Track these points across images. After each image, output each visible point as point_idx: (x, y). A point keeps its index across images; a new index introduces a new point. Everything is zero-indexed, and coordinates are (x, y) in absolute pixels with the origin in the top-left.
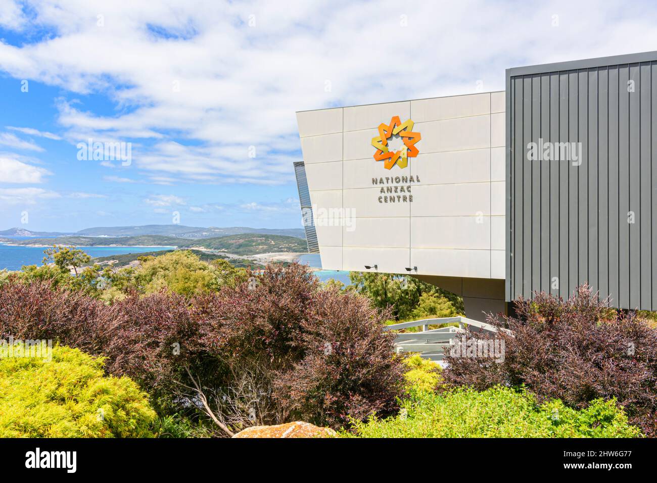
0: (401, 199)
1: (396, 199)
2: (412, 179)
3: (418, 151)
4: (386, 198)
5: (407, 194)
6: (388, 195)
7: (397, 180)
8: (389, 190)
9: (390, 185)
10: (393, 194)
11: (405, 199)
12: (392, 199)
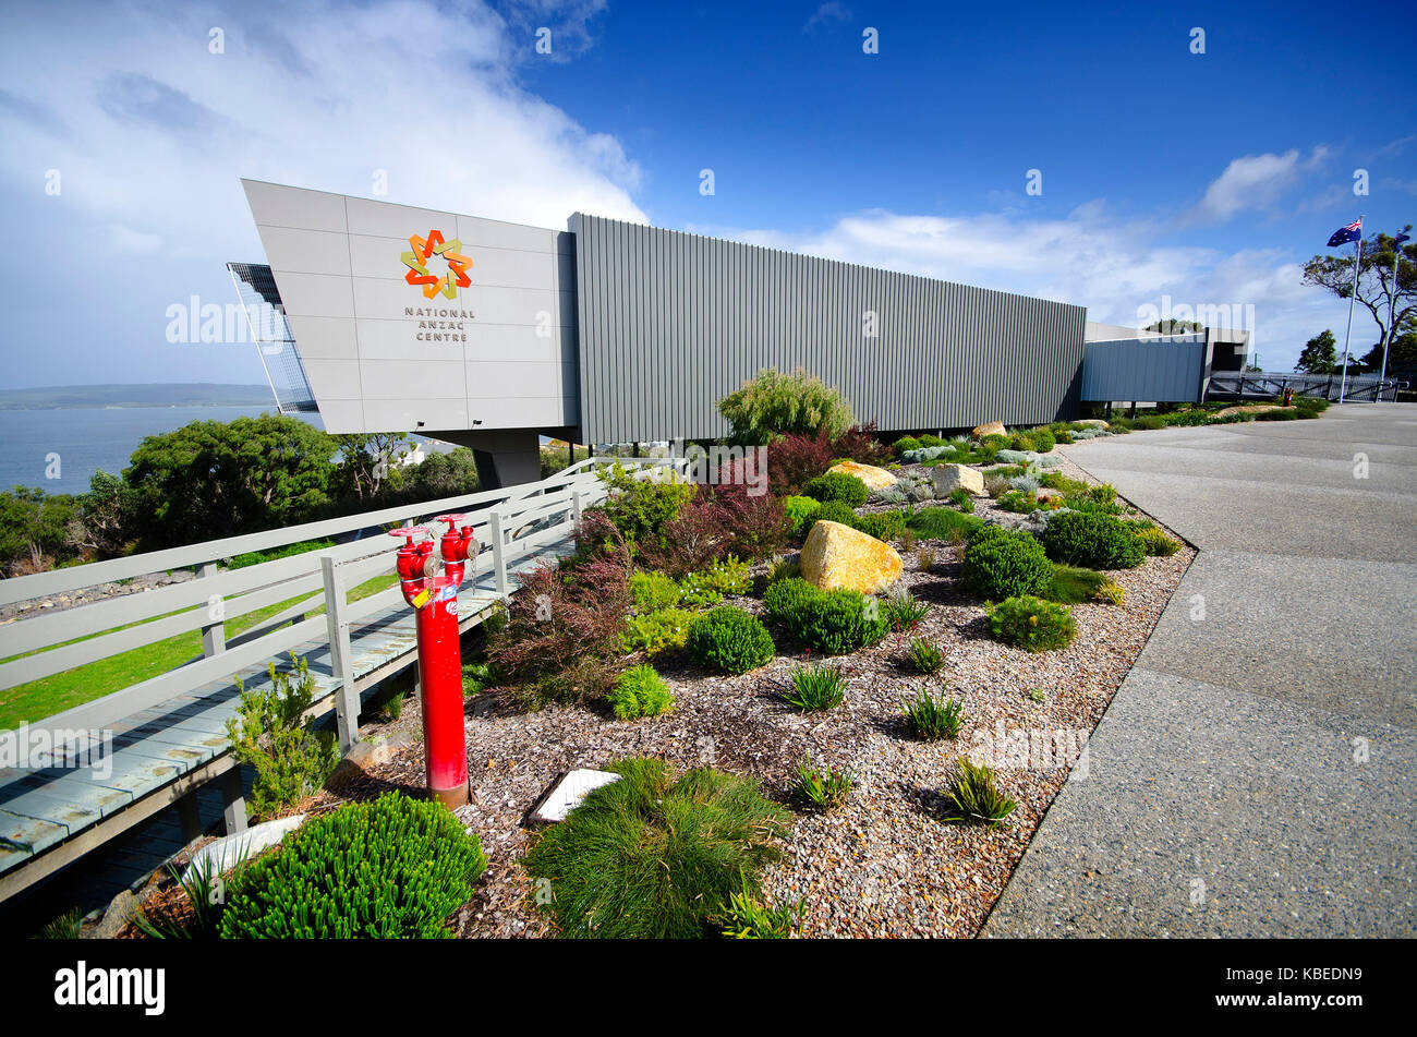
0: (451, 338)
1: (444, 338)
2: (464, 315)
3: (470, 281)
4: (428, 336)
5: (459, 333)
6: (433, 331)
7: (443, 313)
8: (433, 325)
9: (432, 318)
10: (438, 331)
11: (455, 338)
12: (438, 338)
